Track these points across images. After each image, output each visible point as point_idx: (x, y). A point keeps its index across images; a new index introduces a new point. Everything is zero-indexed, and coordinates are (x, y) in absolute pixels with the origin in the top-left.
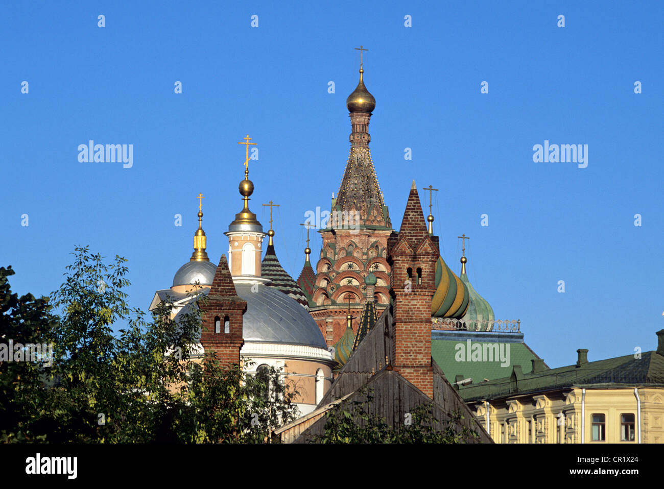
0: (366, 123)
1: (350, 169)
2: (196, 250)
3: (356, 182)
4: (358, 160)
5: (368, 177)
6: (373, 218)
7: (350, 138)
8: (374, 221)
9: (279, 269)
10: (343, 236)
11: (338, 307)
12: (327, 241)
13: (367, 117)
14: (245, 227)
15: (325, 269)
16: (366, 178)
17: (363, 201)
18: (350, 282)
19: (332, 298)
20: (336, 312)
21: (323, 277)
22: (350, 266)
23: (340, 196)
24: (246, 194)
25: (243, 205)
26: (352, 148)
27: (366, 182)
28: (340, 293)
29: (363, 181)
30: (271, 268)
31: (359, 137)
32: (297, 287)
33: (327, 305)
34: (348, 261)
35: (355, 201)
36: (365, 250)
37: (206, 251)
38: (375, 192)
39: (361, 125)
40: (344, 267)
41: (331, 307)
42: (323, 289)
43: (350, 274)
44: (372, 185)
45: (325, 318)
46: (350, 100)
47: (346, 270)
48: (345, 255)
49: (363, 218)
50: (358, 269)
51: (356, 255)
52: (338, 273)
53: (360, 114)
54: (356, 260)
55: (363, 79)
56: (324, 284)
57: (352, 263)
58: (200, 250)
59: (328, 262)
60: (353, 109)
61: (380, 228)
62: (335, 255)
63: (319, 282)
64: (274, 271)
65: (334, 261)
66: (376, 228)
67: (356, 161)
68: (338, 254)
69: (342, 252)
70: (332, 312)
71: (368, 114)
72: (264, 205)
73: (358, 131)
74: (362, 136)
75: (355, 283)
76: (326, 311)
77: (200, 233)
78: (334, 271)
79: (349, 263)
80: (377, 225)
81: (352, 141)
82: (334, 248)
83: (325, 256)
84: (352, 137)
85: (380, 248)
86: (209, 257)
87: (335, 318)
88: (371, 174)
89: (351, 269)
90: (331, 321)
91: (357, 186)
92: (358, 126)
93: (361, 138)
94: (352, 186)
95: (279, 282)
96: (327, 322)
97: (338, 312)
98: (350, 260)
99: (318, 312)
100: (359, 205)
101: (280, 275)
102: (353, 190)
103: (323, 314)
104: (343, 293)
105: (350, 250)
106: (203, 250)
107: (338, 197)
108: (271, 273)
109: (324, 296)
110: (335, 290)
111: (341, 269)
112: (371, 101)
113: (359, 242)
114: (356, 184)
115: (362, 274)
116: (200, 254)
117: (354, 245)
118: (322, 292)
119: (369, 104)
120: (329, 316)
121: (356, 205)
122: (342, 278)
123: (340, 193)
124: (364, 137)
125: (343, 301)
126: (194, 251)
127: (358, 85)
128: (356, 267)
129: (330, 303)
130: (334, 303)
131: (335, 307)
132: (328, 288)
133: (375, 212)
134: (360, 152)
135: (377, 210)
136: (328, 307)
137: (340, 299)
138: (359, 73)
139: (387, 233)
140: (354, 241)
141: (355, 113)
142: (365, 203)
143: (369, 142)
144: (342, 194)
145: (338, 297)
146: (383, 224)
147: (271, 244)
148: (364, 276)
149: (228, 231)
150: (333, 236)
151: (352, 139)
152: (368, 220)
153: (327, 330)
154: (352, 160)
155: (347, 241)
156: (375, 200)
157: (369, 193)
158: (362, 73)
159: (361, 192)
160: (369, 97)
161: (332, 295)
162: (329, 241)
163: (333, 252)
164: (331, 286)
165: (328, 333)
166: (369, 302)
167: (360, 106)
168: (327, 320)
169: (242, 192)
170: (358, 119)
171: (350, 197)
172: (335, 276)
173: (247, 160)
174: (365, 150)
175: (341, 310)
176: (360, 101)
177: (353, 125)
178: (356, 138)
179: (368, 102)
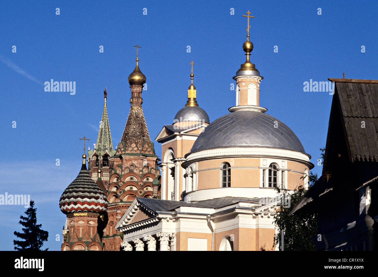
0: (140, 91)
1: (130, 119)
2: (189, 99)
3: (135, 127)
4: (135, 114)
5: (142, 124)
6: (146, 149)
7: (130, 100)
8: (146, 151)
9: (90, 178)
10: (127, 160)
11: (124, 204)
12: (116, 163)
13: (141, 88)
14: (248, 72)
15: (115, 180)
16: (141, 125)
17: (139, 139)
18: (131, 188)
19: (121, 198)
20: (123, 207)
21: (114, 185)
22: (132, 179)
23: (124, 136)
24: (248, 51)
25: (246, 58)
26: (132, 107)
27: (140, 127)
28: (125, 195)
29: (139, 127)
30: (85, 178)
31: (136, 100)
32: (101, 190)
33: (117, 202)
34: (131, 175)
35: (134, 139)
36: (141, 169)
37: (196, 100)
38: (146, 134)
39: (137, 93)
40: (128, 179)
41: (120, 204)
42: (114, 192)
43: (131, 183)
44: (144, 129)
45: (116, 210)
46: (131, 77)
47: (129, 181)
48: (128, 171)
49: (139, 149)
50: (136, 180)
51: (135, 171)
52: (124, 183)
53: (137, 86)
54: (135, 175)
55: (138, 65)
56: (114, 189)
57: (132, 177)
58: (192, 99)
59: (117, 176)
60: (132, 83)
61: (150, 156)
62: (122, 171)
63: (111, 188)
64: (87, 179)
65: (121, 175)
66: (147, 155)
67: (134, 114)
68: (124, 171)
69: (126, 170)
70: (120, 207)
71: (141, 86)
72: (80, 139)
73: (136, 96)
74: (138, 100)
75: (135, 189)
76: (116, 206)
77: (192, 87)
78: (121, 181)
79: (131, 177)
80: (148, 153)
81: (132, 102)
82: (121, 167)
83: (115, 172)
84: (131, 100)
85: (150, 168)
86: (198, 104)
87: (122, 210)
88: (143, 123)
89: (132, 180)
90: (119, 212)
91: (135, 129)
92: (136, 93)
93: (137, 101)
94: (132, 129)
95: (90, 186)
96: (117, 213)
97: (124, 207)
98: (132, 175)
99: (111, 207)
100: (137, 141)
101: (91, 182)
102: (133, 132)
103: (115, 208)
104: (127, 195)
105: (132, 168)
106: (194, 99)
107: (123, 137)
108: (85, 181)
109: (114, 197)
110: (122, 193)
111: (126, 180)
112: (144, 78)
113: (137, 163)
114: (134, 128)
115: (140, 184)
116: (192, 101)
117: (134, 166)
118: (113, 195)
119: (142, 79)
120: (119, 209)
121: (135, 141)
122: (126, 186)
123: (124, 134)
124: (139, 100)
125: (127, 200)
126: (188, 100)
127: (135, 69)
128: (135, 179)
129: (119, 201)
130: (121, 201)
131: (122, 204)
132: (118, 192)
133: (147, 146)
134: (136, 109)
135: (148, 145)
136: (118, 204)
137: (125, 199)
138: (136, 61)
139: (154, 159)
140: (134, 163)
141: (134, 85)
142: (140, 140)
143: (142, 103)
144: (126, 134)
145: (124, 197)
146: (151, 153)
147: (84, 163)
148: (141, 184)
149: (236, 75)
150: (120, 160)
151: (131, 101)
152: (142, 150)
153: (117, 218)
154: (132, 113)
155: (130, 163)
156: (146, 139)
157: (142, 134)
158: (138, 61)
159: (138, 133)
160: (143, 75)
161: (121, 196)
162: (118, 163)
163: (121, 170)
164: (120, 191)
165: (118, 220)
166: (154, 196)
167: (137, 81)
168: (117, 212)
169: (245, 49)
170: (135, 89)
171: (131, 136)
172: (122, 184)
173: (248, 28)
174: (139, 108)
175: (126, 206)
176: (137, 78)
177: (132, 93)
178: (134, 100)
179: (142, 78)
